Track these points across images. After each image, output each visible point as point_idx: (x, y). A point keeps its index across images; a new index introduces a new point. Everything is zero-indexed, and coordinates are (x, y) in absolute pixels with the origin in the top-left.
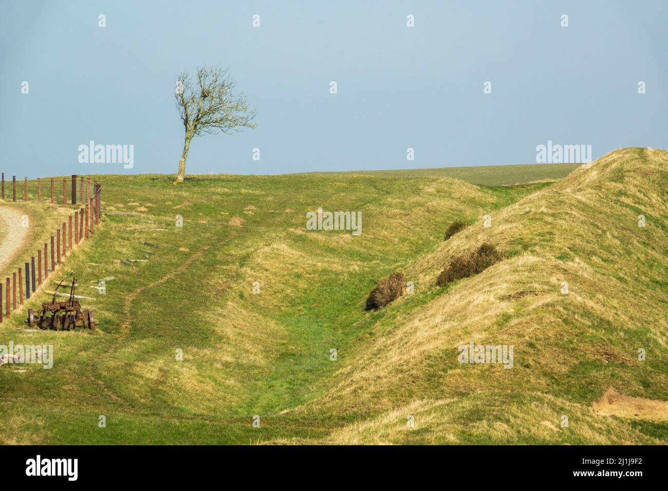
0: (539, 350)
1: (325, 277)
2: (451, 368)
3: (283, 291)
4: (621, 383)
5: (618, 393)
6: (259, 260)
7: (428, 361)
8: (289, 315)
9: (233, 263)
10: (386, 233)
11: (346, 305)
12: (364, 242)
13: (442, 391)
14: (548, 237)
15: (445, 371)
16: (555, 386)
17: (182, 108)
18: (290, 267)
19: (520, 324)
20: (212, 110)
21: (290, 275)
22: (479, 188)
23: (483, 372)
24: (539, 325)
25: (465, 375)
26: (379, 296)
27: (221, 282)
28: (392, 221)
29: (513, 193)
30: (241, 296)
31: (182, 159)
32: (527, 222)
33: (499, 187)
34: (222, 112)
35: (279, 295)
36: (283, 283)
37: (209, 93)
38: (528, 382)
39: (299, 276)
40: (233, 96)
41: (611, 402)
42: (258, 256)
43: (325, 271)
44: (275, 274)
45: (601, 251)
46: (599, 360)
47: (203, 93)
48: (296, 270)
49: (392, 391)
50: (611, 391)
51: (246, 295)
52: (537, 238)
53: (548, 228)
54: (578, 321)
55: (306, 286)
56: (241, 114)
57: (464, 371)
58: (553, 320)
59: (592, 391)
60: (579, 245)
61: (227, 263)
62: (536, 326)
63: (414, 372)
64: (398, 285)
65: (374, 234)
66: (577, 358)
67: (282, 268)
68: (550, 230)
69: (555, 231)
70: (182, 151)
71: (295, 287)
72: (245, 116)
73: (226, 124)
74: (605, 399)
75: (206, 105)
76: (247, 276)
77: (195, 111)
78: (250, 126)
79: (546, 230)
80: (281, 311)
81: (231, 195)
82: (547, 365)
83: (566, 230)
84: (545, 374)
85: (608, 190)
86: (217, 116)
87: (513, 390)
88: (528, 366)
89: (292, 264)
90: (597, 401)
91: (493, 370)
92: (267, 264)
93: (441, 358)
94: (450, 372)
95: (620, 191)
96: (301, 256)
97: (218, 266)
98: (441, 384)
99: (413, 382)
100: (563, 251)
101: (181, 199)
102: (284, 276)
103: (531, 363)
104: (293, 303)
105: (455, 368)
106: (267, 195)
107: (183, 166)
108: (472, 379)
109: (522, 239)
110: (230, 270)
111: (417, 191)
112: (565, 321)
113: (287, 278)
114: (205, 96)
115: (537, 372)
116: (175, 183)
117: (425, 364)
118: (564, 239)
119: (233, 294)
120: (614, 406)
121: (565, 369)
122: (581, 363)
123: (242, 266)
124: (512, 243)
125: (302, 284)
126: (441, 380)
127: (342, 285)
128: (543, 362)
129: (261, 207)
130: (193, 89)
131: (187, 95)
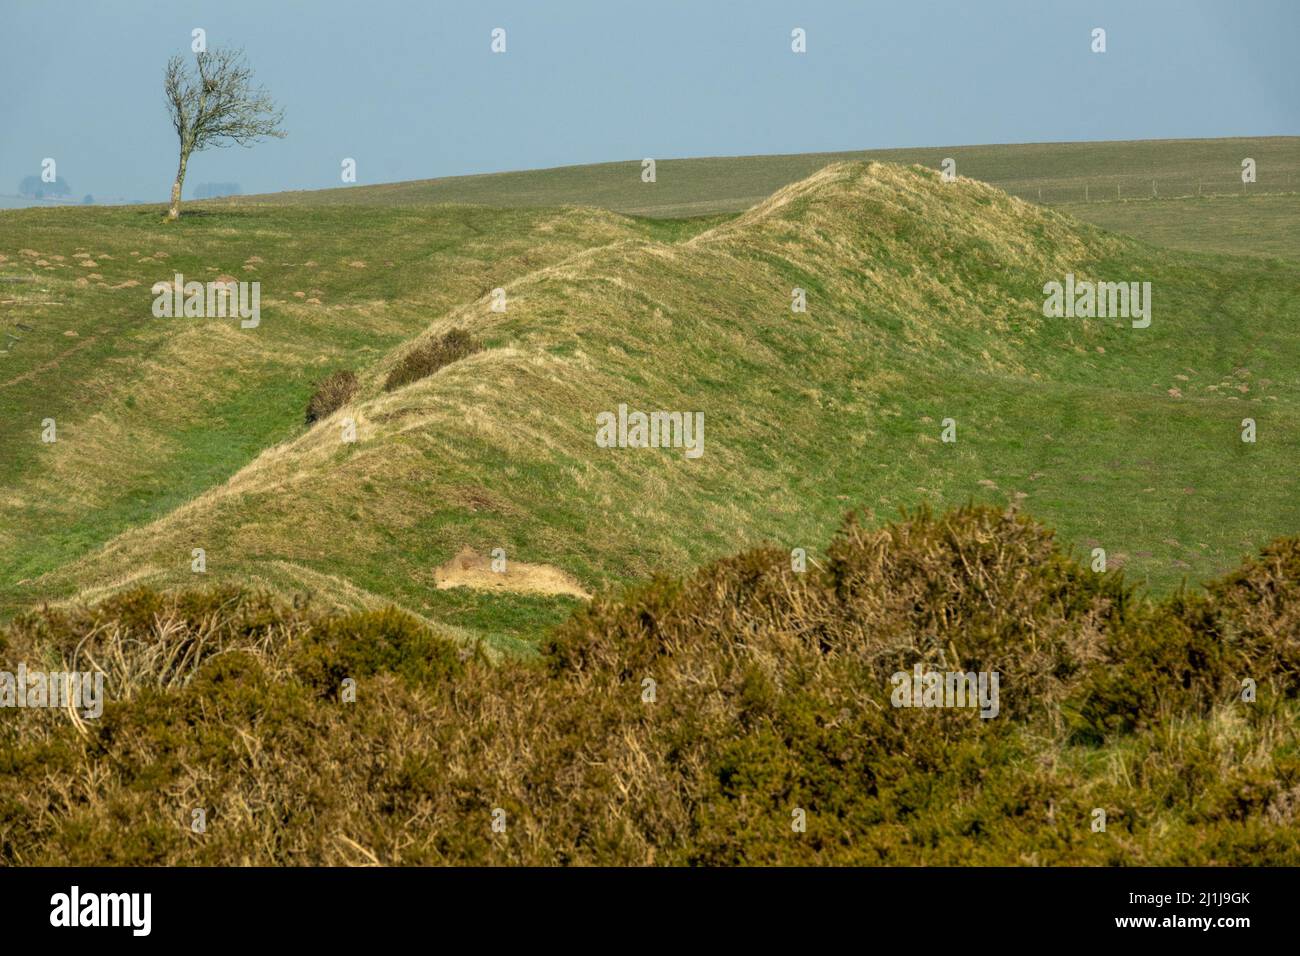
0: (378, 495)
1: (270, 374)
2: (247, 521)
3: (200, 394)
4: (482, 540)
5: (476, 555)
6: (175, 349)
7: (220, 512)
8: (201, 429)
9: (134, 353)
10: (444, 298)
11: (287, 414)
12: (405, 311)
13: (228, 553)
14: (556, 318)
15: (238, 525)
16: (388, 546)
17: (175, 109)
18: (221, 358)
19: (363, 458)
20: (219, 111)
21: (217, 371)
22: (633, 222)
23: (290, 526)
24: (388, 459)
25: (265, 532)
26: (318, 403)
27: (103, 383)
28: (462, 278)
30: (130, 404)
31: (177, 185)
32: (534, 295)
34: (234, 114)
35: (193, 401)
36: (204, 383)
37: (214, 86)
38: (351, 539)
39: (230, 372)
40: (248, 91)
41: (466, 567)
42: (176, 344)
43: (272, 365)
44: (195, 370)
45: (630, 337)
46: (464, 508)
47: (205, 86)
48: (229, 364)
49: (160, 553)
50: (467, 552)
51: (138, 400)
52: (539, 319)
53: (559, 305)
54: (447, 452)
55: (237, 387)
56: (262, 117)
57: (263, 526)
58: (410, 452)
59: (439, 553)
60: (598, 329)
61: (124, 354)
62: (385, 461)
63: (197, 526)
64: (345, 387)
65: (425, 299)
66: (433, 506)
67: (208, 361)
68: (562, 308)
69: (568, 310)
70: (176, 173)
71: (221, 388)
72: (269, 119)
73: (243, 131)
74: (457, 562)
75: (210, 103)
76: (150, 372)
77: (196, 113)
78: (275, 134)
79: (556, 308)
80: (190, 424)
81: (236, 239)
82: (384, 515)
83: (586, 307)
84: (378, 529)
85: (770, 231)
86: (226, 120)
87: (327, 551)
88: (355, 518)
89: (226, 354)
90: (444, 566)
91: (306, 523)
92: (183, 355)
93: (238, 507)
94: (245, 526)
95: (789, 233)
96: (248, 341)
97: (110, 359)
98: (229, 544)
99: (192, 541)
100: (570, 338)
101: (158, 244)
102: (208, 372)
103: (361, 513)
104: (211, 412)
105: (252, 522)
106: (290, 240)
107: (177, 196)
108: (272, 537)
109: (517, 321)
110: (125, 366)
111: (525, 230)
112: (428, 454)
113: (212, 375)
114: (208, 91)
115: (367, 525)
116: (165, 221)
117: (215, 515)
118: (578, 321)
119: (116, 400)
120: (470, 573)
121: (408, 521)
122: (437, 513)
123: (147, 356)
124: (501, 326)
125: (232, 385)
126: (230, 538)
127: (291, 384)
128: (379, 512)
129: (271, 259)
130: (191, 81)
131: (182, 89)
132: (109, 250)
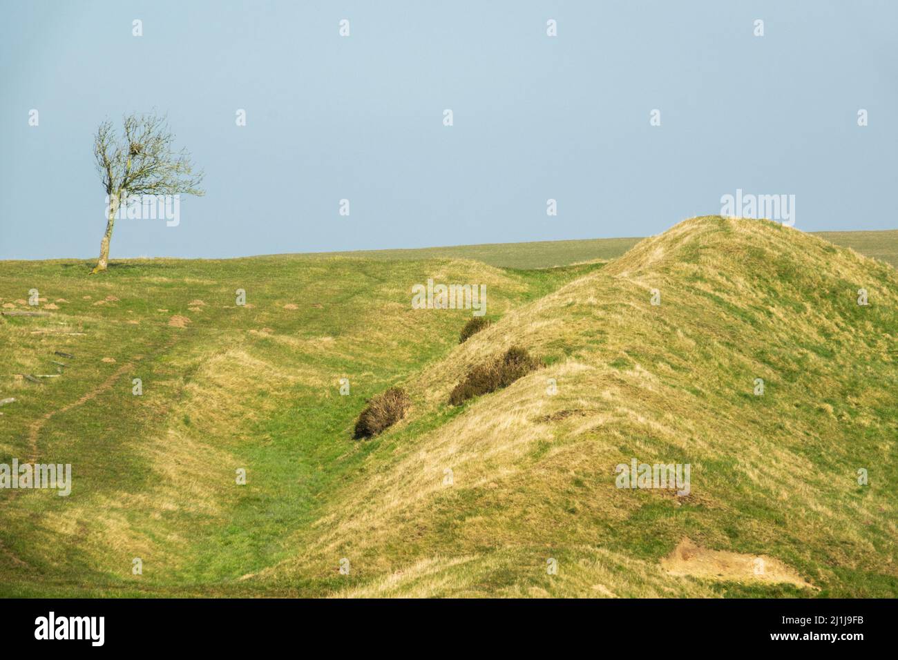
0: (588, 489)
1: (299, 395)
2: (470, 515)
3: (242, 414)
4: (698, 532)
5: (695, 546)
6: (210, 373)
7: (439, 506)
8: (251, 446)
9: (176, 377)
10: (381, 335)
11: (328, 431)
12: (351, 347)
13: (459, 546)
14: (598, 337)
15: (462, 518)
16: (610, 537)
17: (104, 170)
18: (252, 382)
19: (562, 454)
20: (143, 173)
21: (251, 392)
22: (504, 272)
23: (513, 519)
24: (587, 455)
25: (490, 524)
26: (372, 420)
27: (159, 403)
28: (389, 318)
29: (551, 278)
30: (187, 422)
31: (105, 239)
32: (570, 317)
33: (532, 271)
34: (158, 175)
35: (238, 420)
36: (243, 404)
37: (139, 148)
38: (574, 532)
39: (263, 394)
40: (172, 152)
41: (685, 558)
42: (209, 368)
43: (299, 387)
44: (232, 391)
45: (670, 354)
46: (670, 502)
47: (132, 149)
48: (260, 386)
49: (390, 546)
50: (686, 543)
51: (193, 420)
52: (584, 339)
53: (598, 326)
54: (640, 449)
55: (273, 408)
56: (183, 177)
57: (487, 519)
58: (606, 448)
59: (660, 544)
60: (640, 347)
61: (167, 378)
62: (584, 457)
63: (421, 520)
64: (397, 404)
65: (364, 335)
66: (639, 499)
67: (241, 384)
68: (601, 328)
69: (607, 329)
70: (105, 228)
71: (259, 408)
72: (189, 179)
73: (163, 190)
74: (678, 552)
75: (135, 165)
76: (194, 394)
77: (122, 174)
78: (195, 192)
79: (596, 328)
80: (241, 441)
81: (171, 286)
82: (599, 509)
83: (622, 327)
84: (597, 522)
85: (678, 273)
86: (151, 179)
87: (553, 543)
88: (573, 511)
89: (255, 378)
90: (668, 557)
91: (527, 517)
92: (220, 378)
93: (457, 501)
94: (468, 520)
95: (694, 274)
96: (266, 367)
97: (154, 382)
98: (457, 536)
99: (419, 534)
100: (618, 356)
101: (104, 293)
102: (243, 394)
103: (578, 506)
104: (256, 431)
105: (476, 515)
106: (218, 286)
107: (106, 248)
108: (498, 529)
109: (563, 340)
110: (172, 388)
111: (421, 278)
112: (623, 449)
113: (248, 396)
114: (134, 154)
115: (585, 518)
116: (95, 271)
117: (435, 510)
118: (620, 339)
119: (176, 419)
120: (690, 563)
121: (623, 515)
122: (644, 506)
123: (187, 381)
124: (550, 345)
125: (268, 405)
126: (457, 531)
127: (322, 405)
128: (594, 505)
129: (211, 302)
130: (119, 144)
131: (110, 152)
132: (62, 294)
